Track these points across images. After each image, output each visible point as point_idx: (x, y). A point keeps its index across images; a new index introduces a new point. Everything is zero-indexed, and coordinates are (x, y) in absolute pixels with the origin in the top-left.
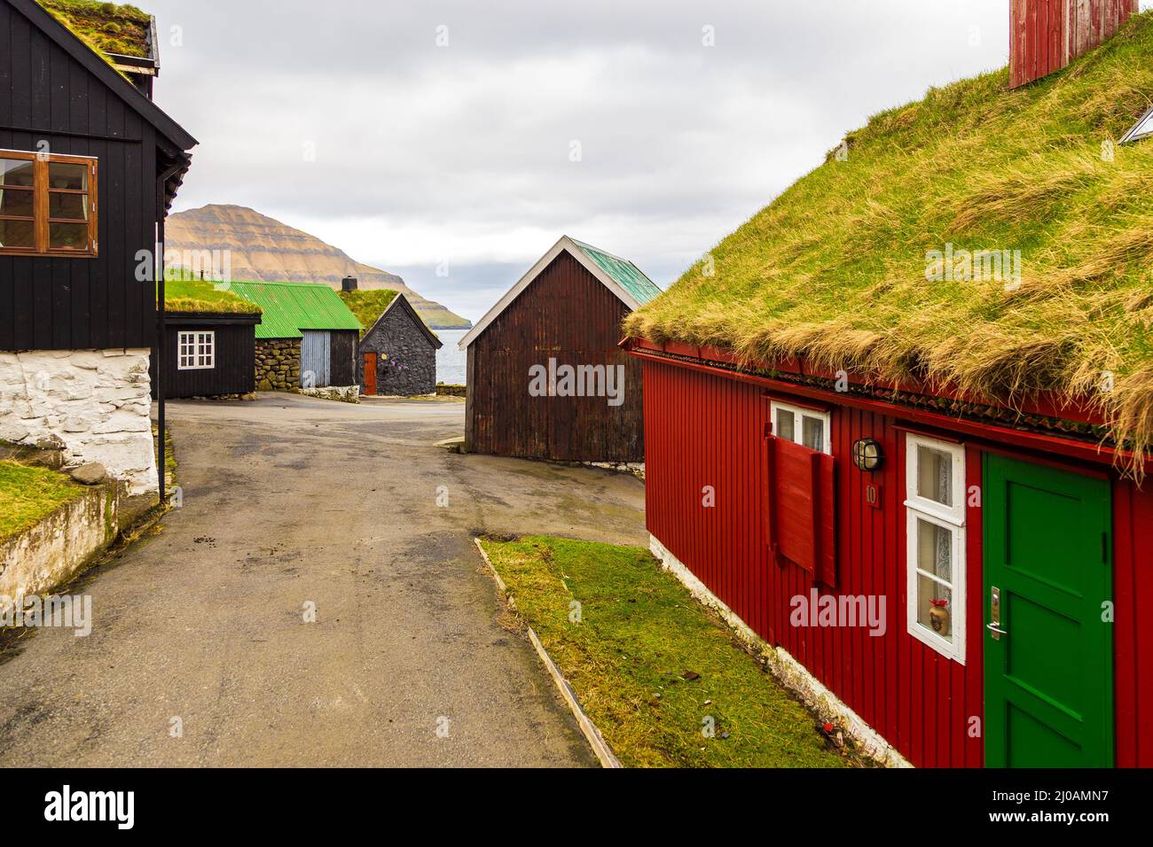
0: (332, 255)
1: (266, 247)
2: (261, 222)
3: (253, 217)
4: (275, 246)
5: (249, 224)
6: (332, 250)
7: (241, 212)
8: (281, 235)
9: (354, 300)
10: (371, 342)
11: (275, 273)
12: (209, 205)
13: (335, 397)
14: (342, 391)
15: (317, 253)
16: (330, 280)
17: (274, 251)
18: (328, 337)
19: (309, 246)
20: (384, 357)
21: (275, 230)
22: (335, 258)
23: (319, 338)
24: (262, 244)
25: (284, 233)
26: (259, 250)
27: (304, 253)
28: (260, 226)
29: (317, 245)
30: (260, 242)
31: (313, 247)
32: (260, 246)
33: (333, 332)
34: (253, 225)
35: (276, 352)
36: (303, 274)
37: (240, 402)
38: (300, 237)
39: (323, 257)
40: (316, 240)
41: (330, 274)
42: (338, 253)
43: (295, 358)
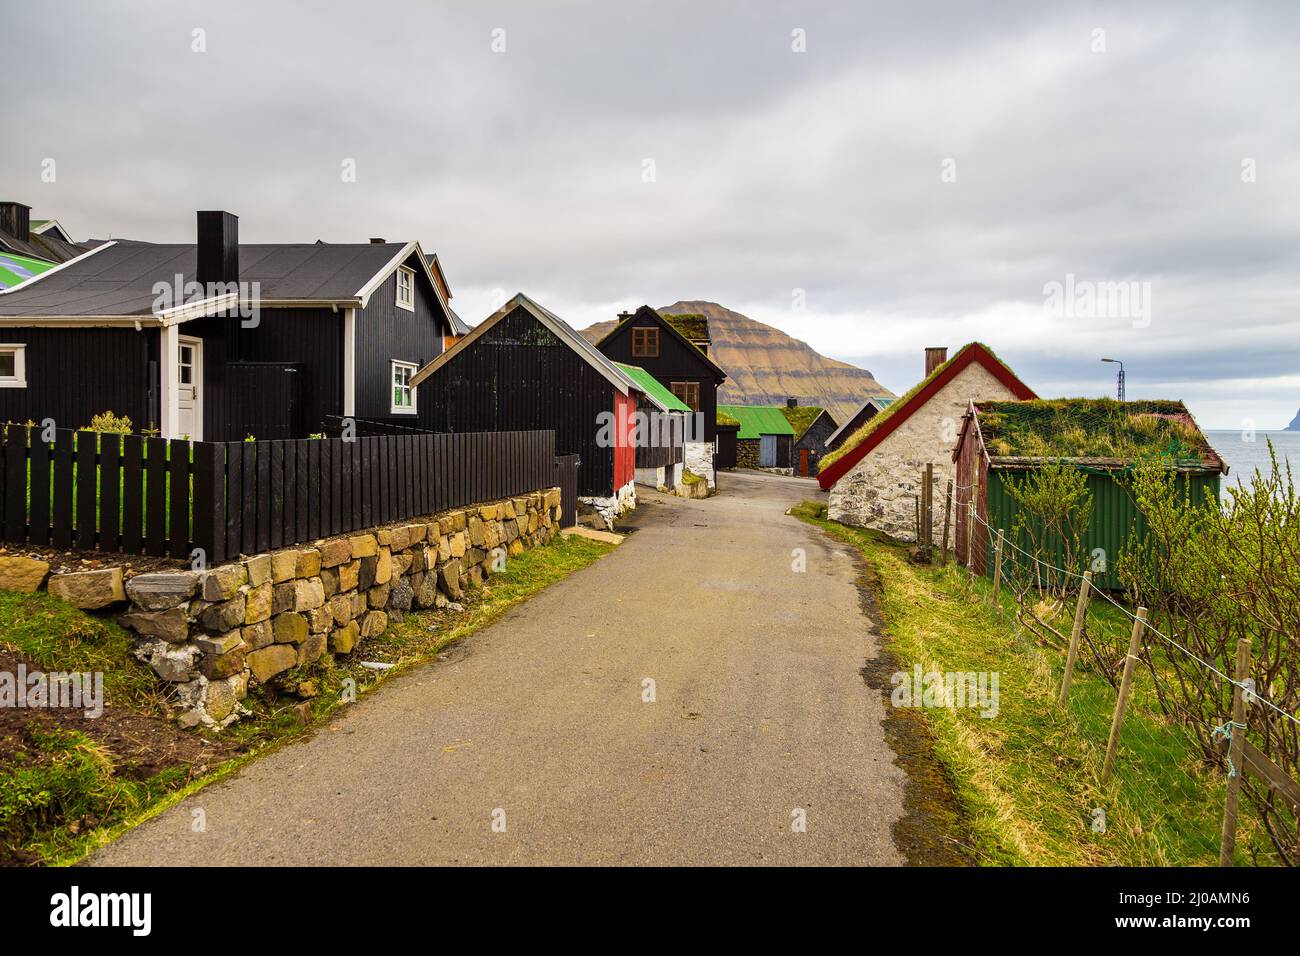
0: (796, 348)
1: (732, 342)
2: (727, 317)
3: (719, 312)
4: (740, 341)
5: (715, 320)
6: (796, 344)
7: (709, 308)
8: (746, 330)
9: (795, 414)
10: (804, 442)
11: (740, 369)
12: (680, 303)
13: (779, 472)
14: (783, 470)
15: (781, 347)
16: (795, 376)
17: (738, 346)
18: (775, 438)
19: (773, 340)
20: (813, 452)
21: (740, 325)
22: (800, 352)
23: (770, 439)
24: (728, 340)
25: (749, 327)
26: (725, 346)
27: (769, 348)
28: (726, 321)
29: (782, 339)
30: (726, 337)
31: (777, 341)
32: (725, 342)
33: (778, 436)
34: (720, 320)
35: (747, 447)
36: (767, 370)
37: (730, 471)
38: (764, 331)
39: (788, 351)
40: (781, 334)
41: (794, 369)
42: (803, 347)
43: (757, 450)
